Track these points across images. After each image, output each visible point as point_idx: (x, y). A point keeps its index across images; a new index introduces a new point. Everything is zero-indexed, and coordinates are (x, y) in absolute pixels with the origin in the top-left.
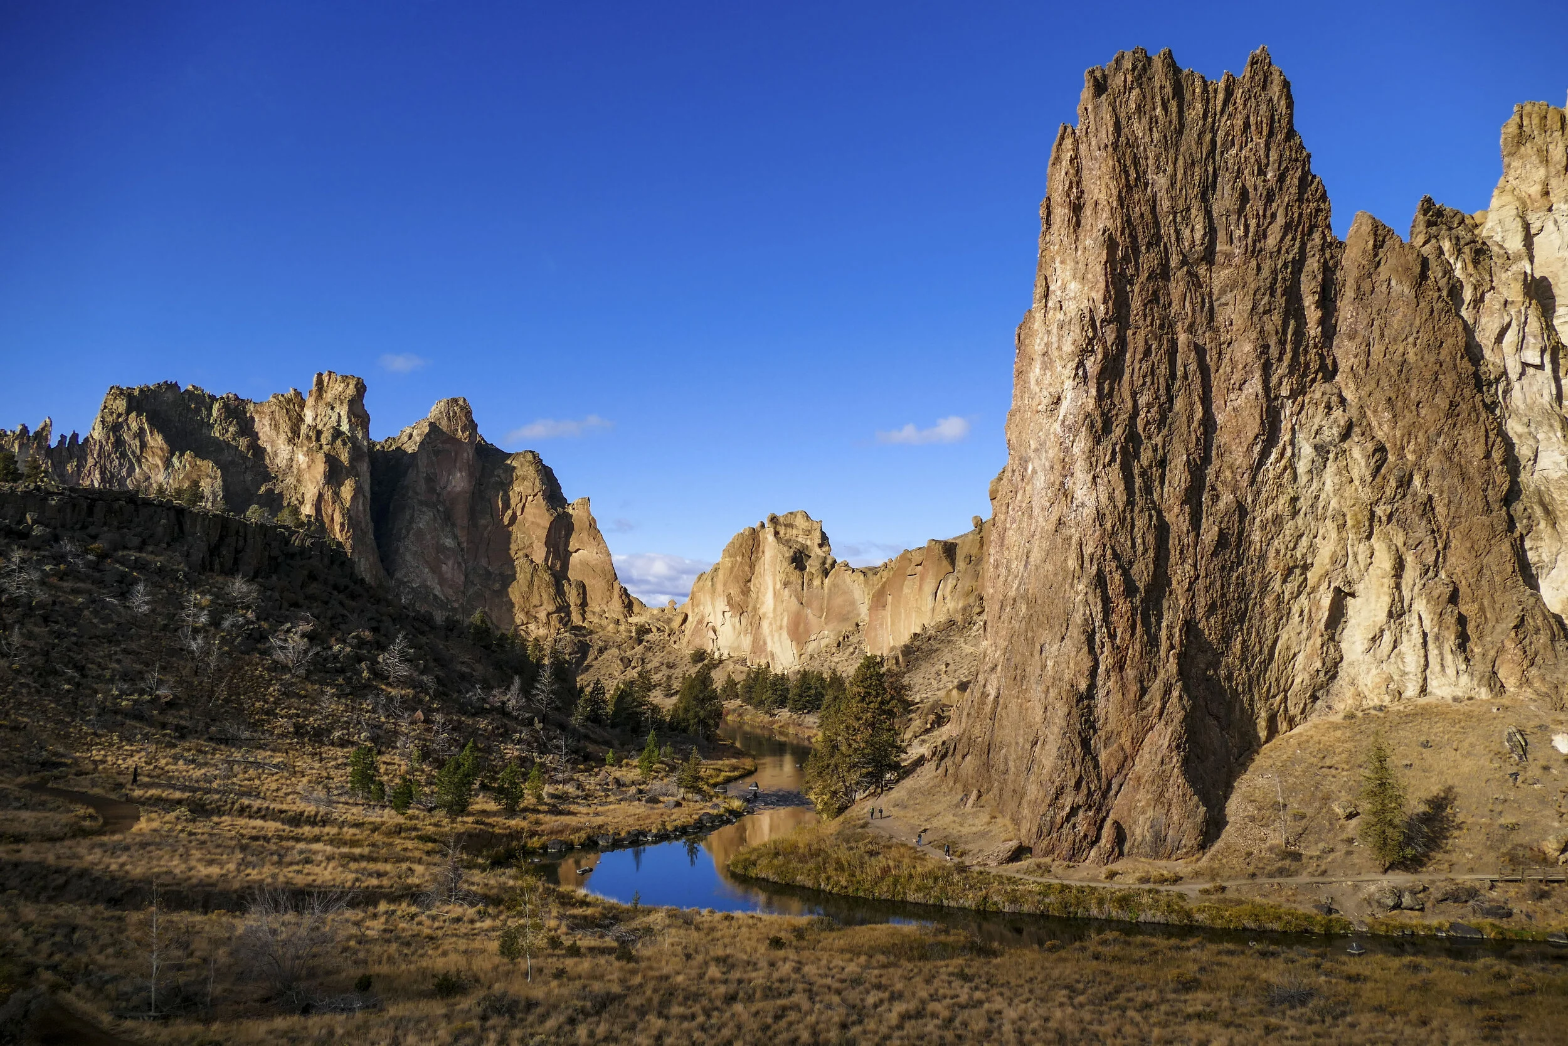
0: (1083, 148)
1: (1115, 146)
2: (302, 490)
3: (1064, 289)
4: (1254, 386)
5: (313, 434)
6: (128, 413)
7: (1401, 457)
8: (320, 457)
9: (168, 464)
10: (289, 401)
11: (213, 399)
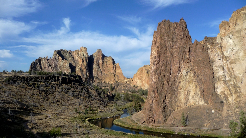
0: (157, 34)
2: (79, 64)
3: (154, 53)
4: (178, 65)
5: (80, 56)
6: (57, 54)
7: (198, 73)
8: (81, 59)
9: (62, 61)
10: (77, 51)
11: (68, 51)
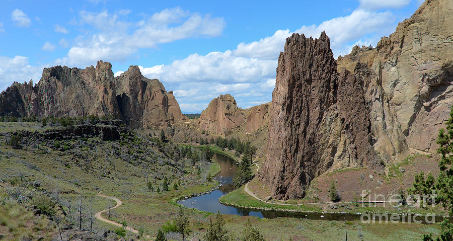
0: (285, 57)
1: (291, 58)
2: (98, 94)
4: (318, 107)
6: (51, 77)
7: (348, 120)
8: (102, 85)
9: (64, 90)
10: (91, 69)
11: (70, 69)
